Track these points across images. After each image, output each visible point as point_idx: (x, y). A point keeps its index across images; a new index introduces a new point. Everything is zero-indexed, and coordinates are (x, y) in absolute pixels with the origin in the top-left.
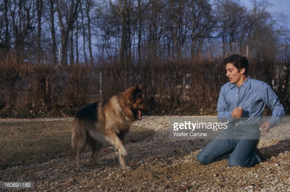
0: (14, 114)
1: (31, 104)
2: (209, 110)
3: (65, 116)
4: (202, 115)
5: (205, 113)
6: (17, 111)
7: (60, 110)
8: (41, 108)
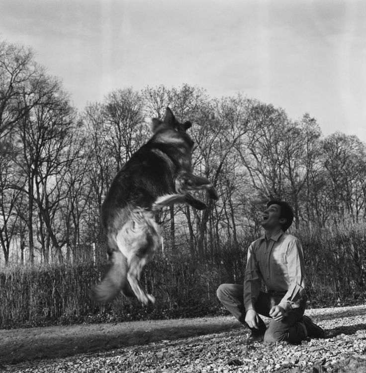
0: (109, 318)
1: (128, 306)
2: (349, 299)
3: (168, 318)
4: (339, 306)
5: (344, 304)
6: (113, 316)
7: (163, 311)
8: (140, 310)
